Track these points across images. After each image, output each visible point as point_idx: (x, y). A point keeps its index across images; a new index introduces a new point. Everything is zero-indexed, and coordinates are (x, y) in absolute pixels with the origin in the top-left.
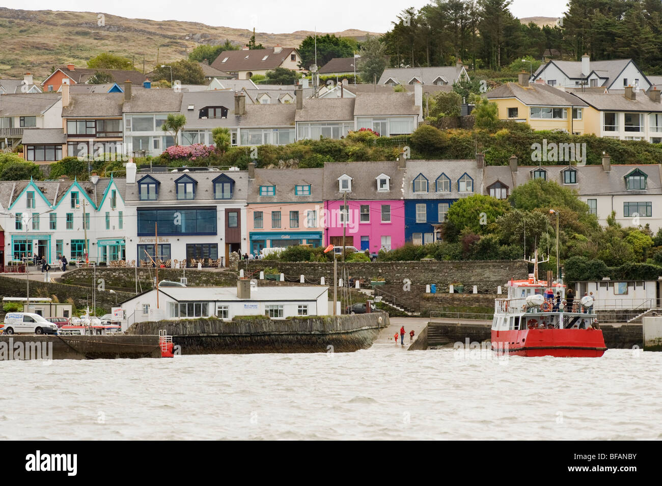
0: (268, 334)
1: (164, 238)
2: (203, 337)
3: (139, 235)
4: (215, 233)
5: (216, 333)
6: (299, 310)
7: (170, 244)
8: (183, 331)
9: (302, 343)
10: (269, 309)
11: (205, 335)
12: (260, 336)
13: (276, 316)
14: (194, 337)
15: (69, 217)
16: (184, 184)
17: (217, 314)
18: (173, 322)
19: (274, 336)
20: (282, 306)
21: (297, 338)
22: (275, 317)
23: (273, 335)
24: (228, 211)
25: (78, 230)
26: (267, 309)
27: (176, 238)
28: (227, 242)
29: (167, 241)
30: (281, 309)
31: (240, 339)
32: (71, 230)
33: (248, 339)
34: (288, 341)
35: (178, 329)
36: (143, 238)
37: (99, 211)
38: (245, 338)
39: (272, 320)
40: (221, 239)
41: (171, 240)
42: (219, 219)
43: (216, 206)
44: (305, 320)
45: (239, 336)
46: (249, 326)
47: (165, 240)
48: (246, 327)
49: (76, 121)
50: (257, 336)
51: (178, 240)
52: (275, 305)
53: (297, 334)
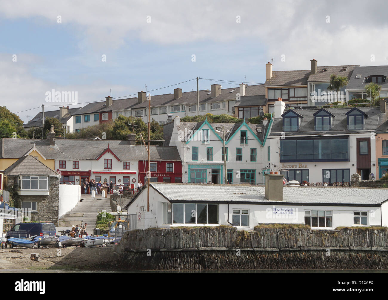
0: (306, 248)
1: (303, 164)
2: (205, 251)
3: (282, 161)
4: (347, 160)
5: (225, 246)
6: (355, 218)
7: (308, 170)
8: (175, 243)
9: (357, 263)
10: (311, 216)
11: (208, 249)
12: (294, 251)
13: (322, 225)
14: (190, 251)
15: (239, 151)
16: (321, 118)
17: (231, 221)
18: (161, 231)
19: (314, 253)
20: (331, 212)
21: (350, 256)
22: (320, 226)
23: (313, 251)
24: (359, 140)
25: (247, 161)
26: (308, 215)
27: (313, 164)
28: (358, 168)
29: (306, 166)
30: (329, 216)
31: (264, 256)
32: (240, 162)
33: (276, 256)
34: (336, 259)
35: (168, 241)
36: (286, 164)
37: (264, 146)
38: (270, 255)
39: (312, 231)
40: (353, 165)
41: (310, 166)
42: (352, 147)
43: (349, 136)
44: (363, 231)
45: (261, 252)
46: (277, 237)
47: (305, 167)
48: (272, 238)
49: (275, 90)
50: (290, 251)
51: (315, 166)
52: (320, 211)
53: (351, 250)
